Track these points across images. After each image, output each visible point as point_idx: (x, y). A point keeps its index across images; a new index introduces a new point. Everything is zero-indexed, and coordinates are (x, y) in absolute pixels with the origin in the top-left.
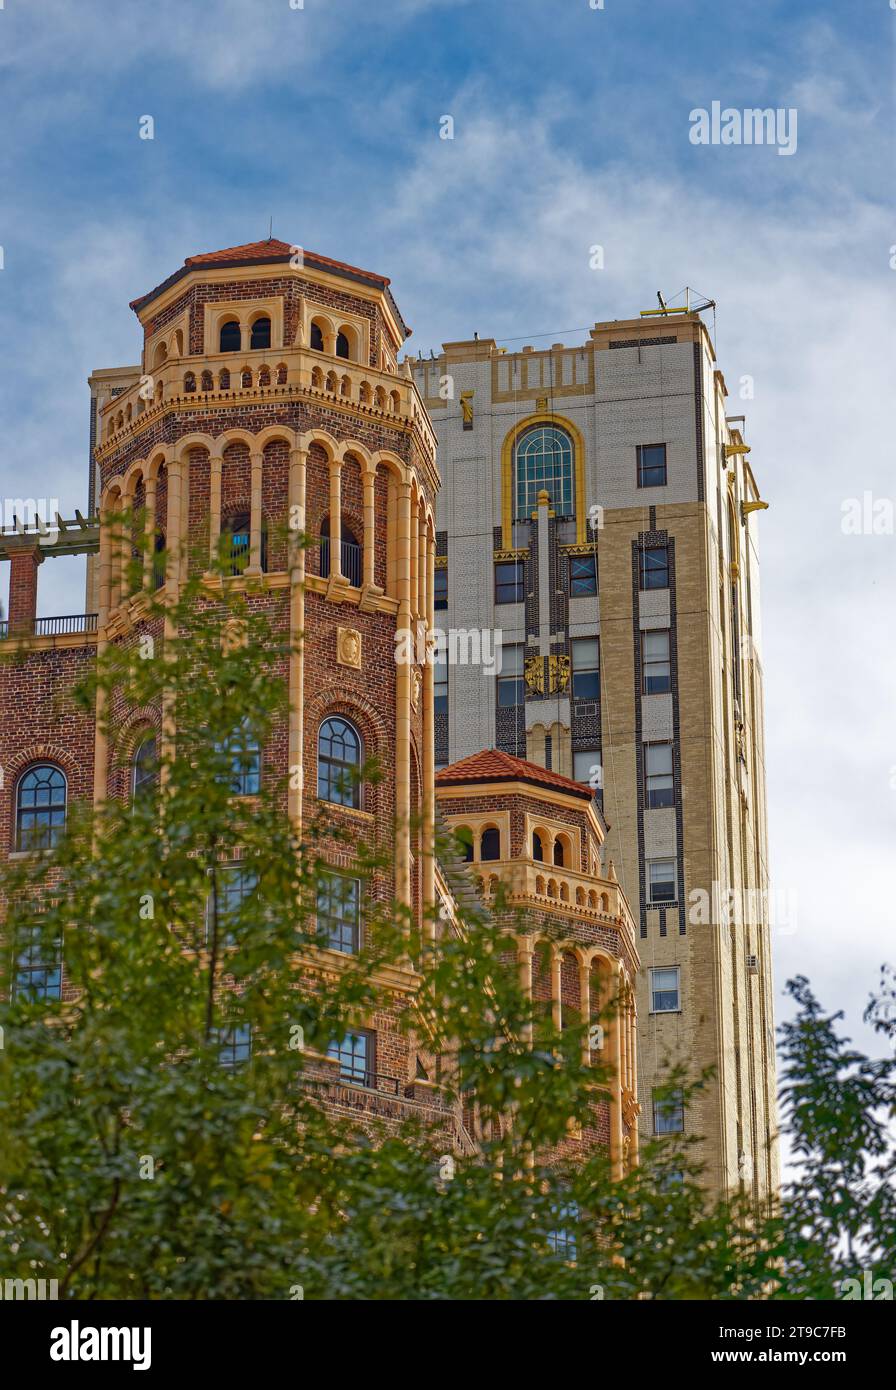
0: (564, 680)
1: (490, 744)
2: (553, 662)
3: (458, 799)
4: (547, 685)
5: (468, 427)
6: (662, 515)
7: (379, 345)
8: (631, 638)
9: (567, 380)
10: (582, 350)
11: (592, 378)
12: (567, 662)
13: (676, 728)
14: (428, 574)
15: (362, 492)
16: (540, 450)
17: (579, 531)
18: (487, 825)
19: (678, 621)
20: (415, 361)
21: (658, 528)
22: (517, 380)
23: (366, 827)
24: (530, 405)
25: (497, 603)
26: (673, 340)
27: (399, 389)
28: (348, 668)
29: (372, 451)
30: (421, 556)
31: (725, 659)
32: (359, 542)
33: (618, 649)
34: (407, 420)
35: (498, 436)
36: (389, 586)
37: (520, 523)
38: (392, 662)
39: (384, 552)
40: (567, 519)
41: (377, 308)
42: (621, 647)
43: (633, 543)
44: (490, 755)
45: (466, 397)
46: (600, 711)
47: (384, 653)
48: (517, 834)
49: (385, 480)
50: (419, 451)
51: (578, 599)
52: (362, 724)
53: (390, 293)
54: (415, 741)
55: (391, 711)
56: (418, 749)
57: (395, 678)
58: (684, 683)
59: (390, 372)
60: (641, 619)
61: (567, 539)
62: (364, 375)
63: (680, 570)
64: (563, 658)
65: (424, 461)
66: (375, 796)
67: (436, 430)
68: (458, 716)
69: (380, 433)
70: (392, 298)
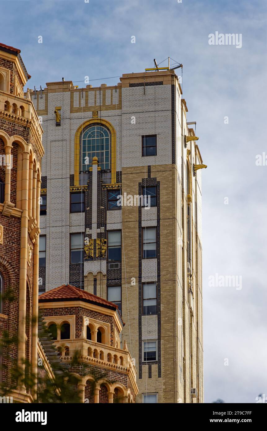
0: (103, 251)
1: (66, 282)
2: (98, 242)
3: (50, 309)
4: (95, 253)
5: (58, 124)
6: (153, 170)
7: (14, 83)
8: (137, 231)
9: (108, 102)
10: (116, 87)
11: (120, 101)
12: (105, 242)
13: (159, 276)
14: (37, 197)
16: (94, 137)
17: (113, 177)
18: (64, 322)
19: (161, 223)
20: (32, 91)
21: (152, 177)
22: (83, 102)
23: (3, 322)
24: (89, 114)
25: (71, 212)
26: (161, 83)
27: (24, 105)
29: (10, 135)
30: (34, 188)
31: (183, 242)
32: (3, 181)
33: (131, 236)
34: (28, 121)
35: (73, 130)
36: (17, 203)
37: (84, 173)
38: (18, 240)
39: (15, 186)
40: (107, 171)
41: (13, 64)
42: (132, 235)
43: (140, 184)
44: (66, 287)
45: (57, 110)
46: (121, 266)
47: (15, 236)
48: (79, 326)
49: (17, 151)
50: (34, 136)
51: (112, 211)
52: (3, 271)
53: (20, 57)
54: (29, 280)
55: (17, 265)
56: (30, 284)
57: (20, 249)
58: (163, 253)
59: (20, 96)
60: (142, 222)
61: (106, 181)
62: (7, 98)
63: (162, 198)
64: (103, 240)
65: (36, 141)
66: (8, 307)
67: (42, 126)
68: (50, 268)
69: (14, 127)
70: (21, 59)
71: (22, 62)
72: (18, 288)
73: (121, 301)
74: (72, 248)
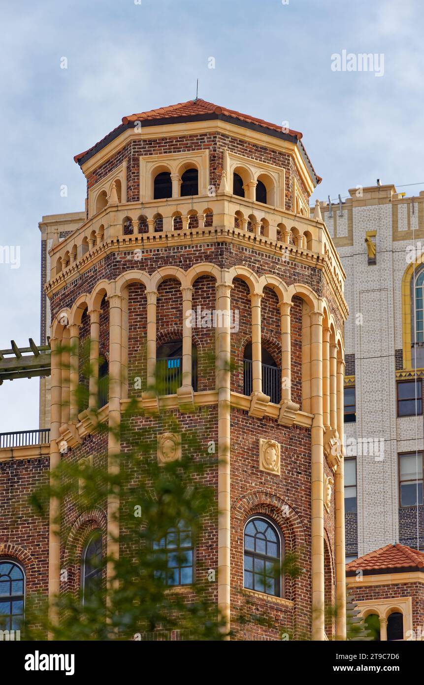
1: (393, 538)
3: (366, 587)
5: (372, 262)
7: (293, 192)
14: (338, 391)
15: (279, 320)
18: (392, 609)
20: (325, 205)
22: (414, 220)
23: (285, 612)
25: (399, 415)
27: (311, 230)
28: (269, 474)
29: (288, 284)
30: (331, 375)
32: (277, 364)
34: (318, 257)
35: (399, 270)
36: (304, 402)
37: (419, 346)
38: (308, 468)
39: (300, 372)
41: (290, 159)
44: (393, 549)
45: (370, 236)
47: (300, 461)
48: (418, 617)
49: (300, 310)
50: (329, 284)
52: (282, 522)
53: (302, 145)
54: (328, 537)
55: (307, 511)
56: (331, 544)
57: (310, 483)
59: (303, 214)
62: (280, 218)
65: (334, 293)
66: (293, 586)
67: (344, 266)
68: (366, 514)
69: (295, 269)
70: (304, 150)
71: (306, 154)
72: (310, 552)
74: (403, 479)
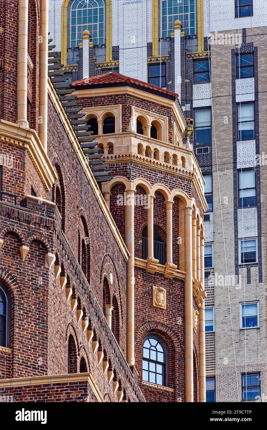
6: (249, 34)
8: (230, 107)
12: (191, 122)
17: (199, 43)
19: (259, 96)
21: (247, 42)
33: (222, 114)
37: (164, 40)
40: (192, 37)
42: (224, 112)
43: (232, 50)
46: (211, 151)
51: (199, 85)
58: (263, 133)
60: (237, 96)
61: (191, 50)
63: (262, 66)
64: (189, 120)
73: (212, 193)
